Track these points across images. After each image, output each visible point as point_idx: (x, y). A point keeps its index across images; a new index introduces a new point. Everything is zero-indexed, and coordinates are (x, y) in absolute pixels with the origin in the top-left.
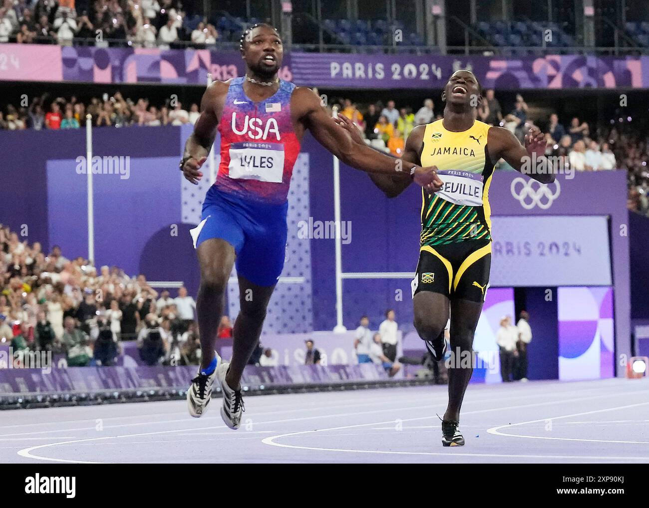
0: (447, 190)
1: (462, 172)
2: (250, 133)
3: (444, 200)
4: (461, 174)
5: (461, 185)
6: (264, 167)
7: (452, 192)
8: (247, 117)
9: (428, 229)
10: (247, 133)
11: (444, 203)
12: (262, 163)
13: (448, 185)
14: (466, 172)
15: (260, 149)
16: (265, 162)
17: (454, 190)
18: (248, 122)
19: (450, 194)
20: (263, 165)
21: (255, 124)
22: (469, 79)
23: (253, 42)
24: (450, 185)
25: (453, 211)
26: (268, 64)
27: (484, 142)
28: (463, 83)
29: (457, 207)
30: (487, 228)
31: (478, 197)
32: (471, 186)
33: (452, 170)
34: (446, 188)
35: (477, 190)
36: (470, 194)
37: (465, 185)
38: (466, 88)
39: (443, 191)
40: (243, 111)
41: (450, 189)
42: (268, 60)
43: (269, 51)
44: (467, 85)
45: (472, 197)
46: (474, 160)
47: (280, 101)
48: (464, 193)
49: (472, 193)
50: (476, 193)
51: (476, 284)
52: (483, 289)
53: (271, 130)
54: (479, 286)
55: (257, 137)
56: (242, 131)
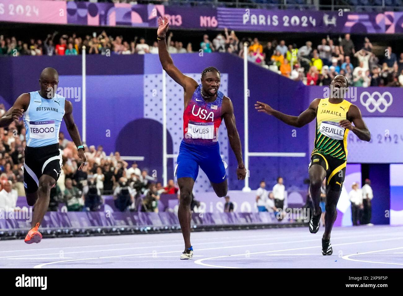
0: (327, 131)
1: (334, 123)
2: (200, 116)
3: (325, 136)
4: (333, 123)
5: (333, 129)
7: (329, 132)
8: (200, 108)
9: (317, 148)
10: (199, 116)
13: (327, 129)
14: (336, 123)
17: (330, 131)
18: (201, 111)
19: (328, 133)
21: (204, 112)
22: (343, 80)
23: (207, 80)
24: (328, 129)
25: (329, 141)
26: (212, 92)
27: (347, 110)
28: (340, 82)
29: (331, 139)
30: (345, 154)
31: (341, 135)
32: (338, 130)
33: (329, 122)
34: (326, 130)
35: (341, 132)
36: (337, 134)
37: (335, 129)
38: (341, 85)
39: (324, 131)
40: (199, 105)
41: (328, 131)
42: (213, 91)
43: (214, 87)
44: (341, 83)
45: (338, 135)
46: (341, 118)
47: (217, 105)
48: (334, 133)
49: (339, 133)
50: (340, 133)
51: (337, 183)
52: (340, 184)
53: (210, 117)
54: (339, 184)
55: (203, 118)
56: (197, 114)
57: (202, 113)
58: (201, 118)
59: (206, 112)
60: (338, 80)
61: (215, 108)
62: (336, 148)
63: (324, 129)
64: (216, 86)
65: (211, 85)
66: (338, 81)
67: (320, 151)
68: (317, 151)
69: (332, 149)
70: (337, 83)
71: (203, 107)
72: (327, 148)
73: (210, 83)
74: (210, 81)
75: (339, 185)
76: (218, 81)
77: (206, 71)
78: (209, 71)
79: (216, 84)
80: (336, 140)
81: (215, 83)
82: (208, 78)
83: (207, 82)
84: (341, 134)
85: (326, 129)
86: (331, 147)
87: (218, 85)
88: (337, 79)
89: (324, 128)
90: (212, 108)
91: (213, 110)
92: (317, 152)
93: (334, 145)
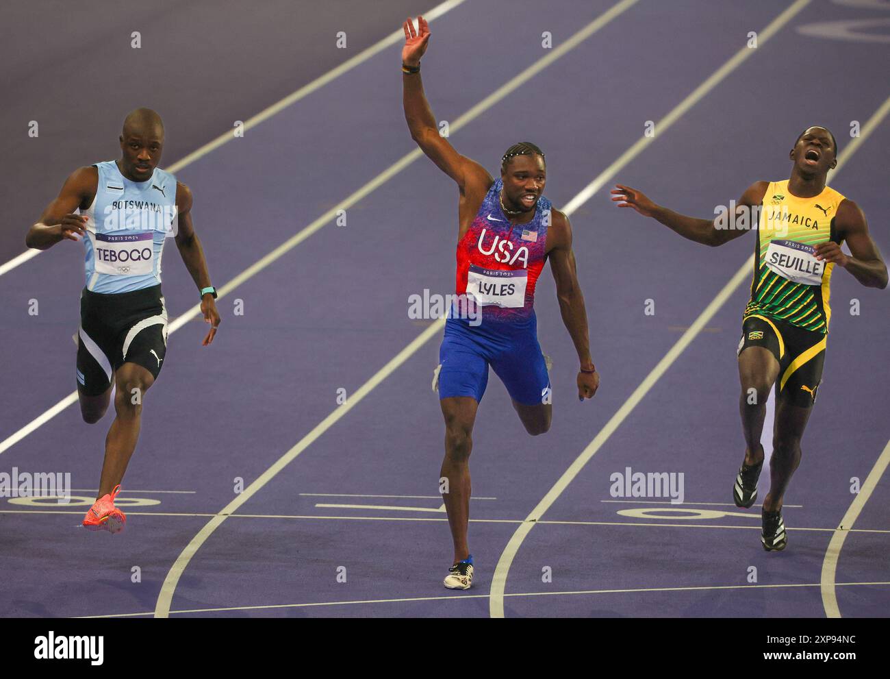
0: (782, 263)
1: (801, 245)
2: (496, 255)
3: (777, 275)
4: (799, 246)
5: (798, 259)
6: (505, 295)
7: (787, 266)
8: (497, 238)
9: (758, 303)
10: (493, 255)
11: (776, 278)
12: (502, 291)
13: (783, 258)
14: (805, 246)
15: (501, 277)
16: (506, 290)
17: (790, 264)
18: (498, 243)
19: (784, 269)
20: (504, 293)
21: (506, 247)
22: (825, 140)
23: (517, 175)
24: (786, 259)
25: (786, 288)
26: (526, 204)
27: (832, 214)
28: (818, 145)
29: (791, 284)
30: (823, 318)
31: (817, 274)
32: (809, 262)
33: (789, 241)
34: (781, 261)
35: (817, 267)
36: (807, 271)
37: (802, 260)
38: (820, 152)
39: (777, 264)
40: (494, 230)
41: (785, 263)
42: (528, 200)
43: (530, 191)
44: (821, 148)
45: (809, 274)
46: (817, 233)
47: (538, 230)
48: (800, 270)
49: (811, 270)
50: (815, 269)
51: (804, 388)
52: (812, 392)
53: (520, 259)
54: (808, 390)
55: (503, 261)
56: (489, 251)
57: (502, 249)
58: (498, 259)
59: (511, 248)
60: (814, 141)
61: (532, 237)
62: (802, 306)
63: (776, 259)
64: (536, 189)
65: (526, 187)
66: (812, 144)
67: (764, 310)
68: (758, 309)
69: (793, 307)
70: (809, 148)
71: (504, 235)
72: (782, 305)
73: (522, 184)
74: (523, 177)
75: (810, 392)
76: (540, 178)
77: (514, 154)
78: (520, 154)
79: (535, 185)
80: (803, 286)
81: (535, 183)
82: (518, 170)
83: (515, 181)
84: (816, 272)
85: (780, 259)
86: (792, 302)
87: (540, 186)
88: (811, 137)
89: (775, 256)
90: (524, 237)
91: (526, 243)
92: (756, 312)
93: (799, 297)
